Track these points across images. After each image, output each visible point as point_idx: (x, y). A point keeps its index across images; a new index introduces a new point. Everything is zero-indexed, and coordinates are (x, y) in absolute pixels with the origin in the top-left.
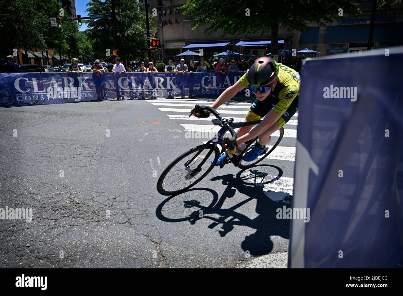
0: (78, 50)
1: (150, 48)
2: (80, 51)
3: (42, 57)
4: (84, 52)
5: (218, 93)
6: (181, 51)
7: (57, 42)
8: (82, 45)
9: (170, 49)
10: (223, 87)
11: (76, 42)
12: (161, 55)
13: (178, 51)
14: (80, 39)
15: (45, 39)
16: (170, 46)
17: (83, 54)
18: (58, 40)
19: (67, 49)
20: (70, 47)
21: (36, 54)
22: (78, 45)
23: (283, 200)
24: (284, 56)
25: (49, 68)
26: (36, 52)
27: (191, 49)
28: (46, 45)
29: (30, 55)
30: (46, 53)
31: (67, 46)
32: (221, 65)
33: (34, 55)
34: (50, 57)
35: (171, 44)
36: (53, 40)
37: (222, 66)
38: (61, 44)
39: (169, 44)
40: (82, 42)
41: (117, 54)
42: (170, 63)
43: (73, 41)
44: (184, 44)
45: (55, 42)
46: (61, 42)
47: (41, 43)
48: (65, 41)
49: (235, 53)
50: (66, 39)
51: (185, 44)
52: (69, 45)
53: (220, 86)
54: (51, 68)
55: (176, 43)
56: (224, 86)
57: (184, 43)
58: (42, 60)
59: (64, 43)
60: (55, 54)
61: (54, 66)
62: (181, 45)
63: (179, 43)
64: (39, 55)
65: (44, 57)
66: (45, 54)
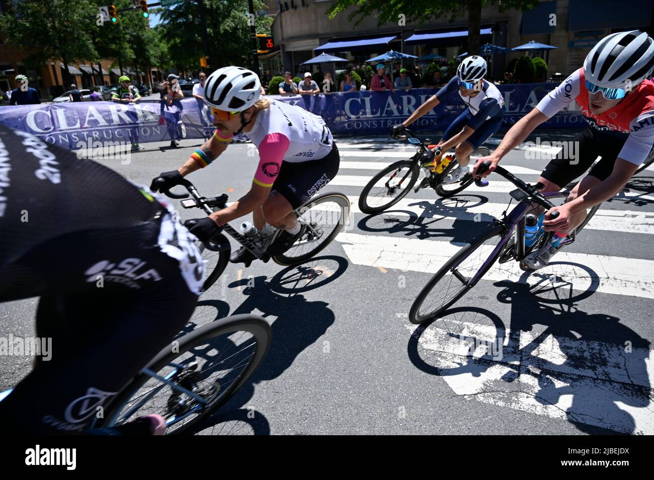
0: (148, 59)
1: (256, 52)
2: (153, 60)
3: (91, 71)
4: (158, 63)
5: (375, 126)
6: (313, 54)
7: (114, 46)
8: (155, 51)
9: (295, 52)
10: (384, 115)
11: (145, 46)
12: (280, 63)
13: (309, 54)
14: (151, 41)
15: (94, 43)
16: (295, 47)
17: (158, 64)
18: (116, 44)
19: (132, 59)
20: (136, 54)
21: (83, 68)
22: (148, 51)
23: (479, 393)
24: (492, 56)
25: (103, 91)
26: (83, 65)
27: (329, 51)
28: (96, 53)
29: (73, 70)
30: (98, 66)
31: (130, 53)
32: (379, 76)
33: (81, 70)
34: (104, 72)
35: (297, 42)
36: (107, 44)
37: (381, 78)
38: (121, 51)
39: (292, 43)
40: (155, 46)
41: (208, 64)
42: (288, 77)
43: (139, 45)
44: (318, 43)
45: (112, 47)
46: (121, 48)
47: (88, 49)
48: (127, 45)
49: (404, 55)
50: (129, 42)
51: (320, 41)
52: (133, 52)
53: (378, 114)
54: (106, 90)
55: (304, 42)
56: (386, 114)
57: (317, 41)
58: (92, 77)
59: (126, 48)
60: (113, 66)
61: (111, 87)
62: (313, 43)
63: (310, 41)
64: (87, 68)
65: (95, 72)
66: (96, 67)
